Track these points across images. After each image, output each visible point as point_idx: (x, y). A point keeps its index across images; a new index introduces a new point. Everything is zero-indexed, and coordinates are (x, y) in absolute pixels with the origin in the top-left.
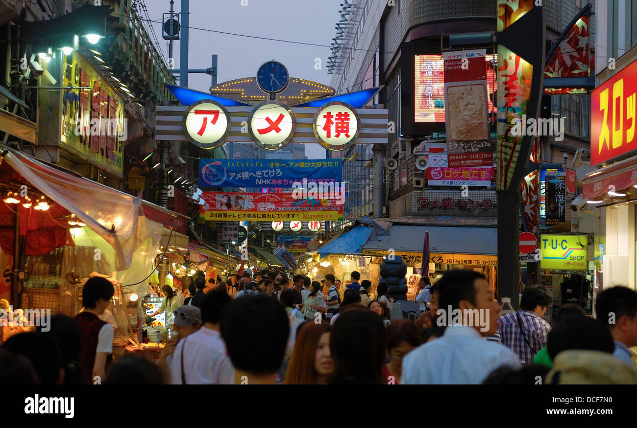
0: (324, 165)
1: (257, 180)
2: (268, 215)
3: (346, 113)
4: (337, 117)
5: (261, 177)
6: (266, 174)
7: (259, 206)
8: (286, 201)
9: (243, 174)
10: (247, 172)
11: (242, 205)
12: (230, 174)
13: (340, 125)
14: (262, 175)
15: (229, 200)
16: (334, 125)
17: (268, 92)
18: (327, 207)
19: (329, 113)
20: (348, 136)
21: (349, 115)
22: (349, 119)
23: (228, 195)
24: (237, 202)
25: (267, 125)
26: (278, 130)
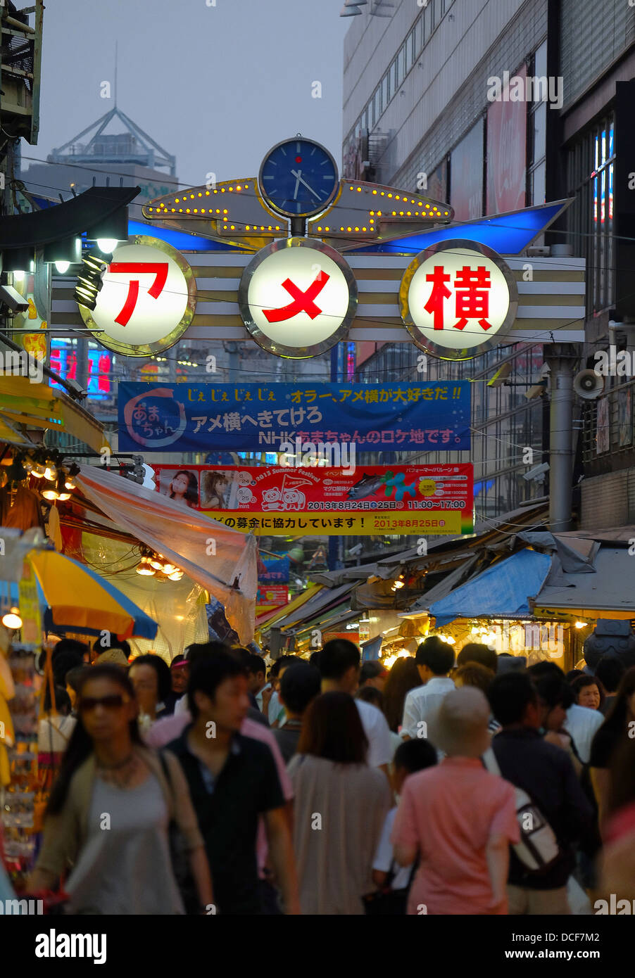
0: (427, 396)
1: (261, 433)
2: (290, 521)
3: (482, 269)
4: (461, 279)
5: (270, 425)
6: (284, 419)
7: (266, 498)
8: (333, 485)
9: (225, 418)
10: (237, 414)
11: (225, 497)
12: (193, 419)
13: (466, 299)
14: (274, 421)
16: (453, 297)
17: (287, 217)
18: (434, 501)
19: (439, 270)
20: (485, 326)
21: (488, 274)
22: (488, 285)
23: (189, 471)
24: (212, 491)
25: (287, 300)
26: (314, 312)
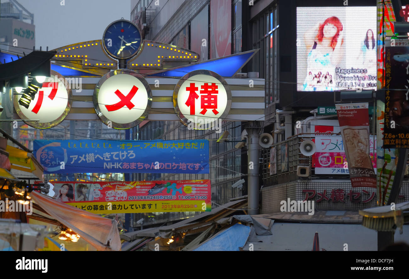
0: (187, 147)
1: (105, 163)
2: (119, 206)
3: (214, 84)
4: (203, 90)
5: (110, 159)
6: (116, 156)
7: (107, 195)
8: (141, 188)
9: (87, 156)
10: (93, 154)
11: (87, 195)
12: (71, 157)
13: (206, 99)
14: (111, 157)
15: (71, 189)
16: (200, 98)
17: (117, 59)
18: (191, 196)
19: (192, 85)
20: (216, 112)
21: (217, 87)
22: (217, 92)
23: (69, 184)
24: (80, 192)
25: (117, 100)
26: (131, 106)
